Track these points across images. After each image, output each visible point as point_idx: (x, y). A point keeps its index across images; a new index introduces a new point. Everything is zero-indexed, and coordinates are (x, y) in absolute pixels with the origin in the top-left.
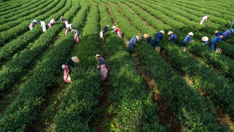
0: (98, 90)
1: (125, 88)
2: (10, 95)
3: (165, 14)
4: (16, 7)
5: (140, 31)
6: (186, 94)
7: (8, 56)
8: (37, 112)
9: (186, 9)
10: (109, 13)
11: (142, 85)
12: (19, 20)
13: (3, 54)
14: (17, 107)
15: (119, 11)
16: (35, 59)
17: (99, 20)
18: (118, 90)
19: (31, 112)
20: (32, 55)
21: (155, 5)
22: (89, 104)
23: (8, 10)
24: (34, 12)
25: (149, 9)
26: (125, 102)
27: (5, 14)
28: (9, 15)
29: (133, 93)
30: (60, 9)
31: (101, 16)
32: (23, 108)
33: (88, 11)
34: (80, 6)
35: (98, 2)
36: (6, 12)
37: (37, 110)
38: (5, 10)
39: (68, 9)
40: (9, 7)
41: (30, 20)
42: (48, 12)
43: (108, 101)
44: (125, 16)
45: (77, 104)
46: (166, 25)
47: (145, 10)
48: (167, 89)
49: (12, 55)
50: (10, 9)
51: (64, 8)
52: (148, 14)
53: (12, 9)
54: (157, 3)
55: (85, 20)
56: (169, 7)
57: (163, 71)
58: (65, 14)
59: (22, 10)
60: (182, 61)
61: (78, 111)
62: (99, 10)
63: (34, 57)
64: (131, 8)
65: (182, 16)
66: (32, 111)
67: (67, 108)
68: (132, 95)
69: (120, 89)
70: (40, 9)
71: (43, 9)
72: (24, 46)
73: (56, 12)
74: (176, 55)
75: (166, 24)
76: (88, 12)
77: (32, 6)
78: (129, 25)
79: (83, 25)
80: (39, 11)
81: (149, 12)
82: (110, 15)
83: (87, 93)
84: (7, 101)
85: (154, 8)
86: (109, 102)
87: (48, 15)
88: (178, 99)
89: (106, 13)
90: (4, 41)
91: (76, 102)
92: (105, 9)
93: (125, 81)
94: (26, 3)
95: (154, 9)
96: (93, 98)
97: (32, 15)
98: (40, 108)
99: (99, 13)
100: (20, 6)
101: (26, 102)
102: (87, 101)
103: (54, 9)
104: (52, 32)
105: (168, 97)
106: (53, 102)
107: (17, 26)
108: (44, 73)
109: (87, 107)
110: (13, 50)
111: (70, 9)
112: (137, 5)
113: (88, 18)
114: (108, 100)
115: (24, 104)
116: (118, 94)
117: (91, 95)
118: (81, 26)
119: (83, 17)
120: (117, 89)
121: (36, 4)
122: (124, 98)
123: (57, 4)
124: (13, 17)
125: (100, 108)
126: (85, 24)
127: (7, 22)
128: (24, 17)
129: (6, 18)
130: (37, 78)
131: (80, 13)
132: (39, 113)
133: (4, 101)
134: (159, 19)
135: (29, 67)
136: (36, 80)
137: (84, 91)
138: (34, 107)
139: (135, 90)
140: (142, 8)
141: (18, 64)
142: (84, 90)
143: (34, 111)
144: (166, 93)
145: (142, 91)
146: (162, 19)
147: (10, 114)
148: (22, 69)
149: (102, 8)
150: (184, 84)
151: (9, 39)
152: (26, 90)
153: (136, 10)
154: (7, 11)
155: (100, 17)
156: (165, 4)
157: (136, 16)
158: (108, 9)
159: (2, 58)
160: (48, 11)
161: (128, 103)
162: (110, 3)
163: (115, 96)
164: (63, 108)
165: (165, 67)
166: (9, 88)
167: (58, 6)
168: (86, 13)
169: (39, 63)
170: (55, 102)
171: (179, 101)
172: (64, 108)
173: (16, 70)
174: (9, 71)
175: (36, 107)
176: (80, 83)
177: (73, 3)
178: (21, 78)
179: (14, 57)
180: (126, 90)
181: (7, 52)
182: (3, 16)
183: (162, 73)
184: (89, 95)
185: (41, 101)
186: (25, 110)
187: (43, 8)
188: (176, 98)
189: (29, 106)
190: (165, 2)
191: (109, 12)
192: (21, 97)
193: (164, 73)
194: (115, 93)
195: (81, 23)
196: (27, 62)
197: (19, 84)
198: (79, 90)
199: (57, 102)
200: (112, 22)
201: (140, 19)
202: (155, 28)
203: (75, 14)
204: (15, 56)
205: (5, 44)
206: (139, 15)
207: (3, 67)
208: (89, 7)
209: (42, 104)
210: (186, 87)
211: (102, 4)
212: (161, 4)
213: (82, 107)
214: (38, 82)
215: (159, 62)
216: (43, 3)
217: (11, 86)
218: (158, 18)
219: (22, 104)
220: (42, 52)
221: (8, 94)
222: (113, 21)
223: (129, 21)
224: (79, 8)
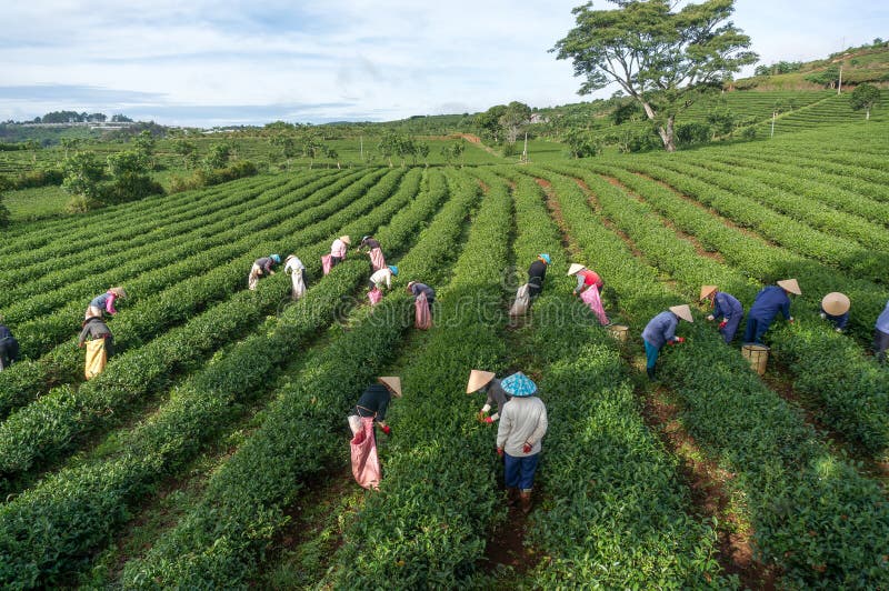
0: (486, 499)
1: (598, 499)
2: (177, 495)
3: (777, 210)
4: (241, 203)
5: (671, 274)
6: (879, 545)
7: (193, 357)
8: (255, 564)
9: (868, 186)
10: (550, 211)
11: (672, 490)
12: (245, 241)
13: (179, 349)
14: (191, 539)
15: (588, 203)
16: (279, 368)
17: (512, 236)
18: (569, 503)
19: (234, 562)
20: (269, 355)
21: (732, 178)
22: (448, 554)
23: (217, 210)
24: (293, 215)
25: (709, 191)
26: (597, 559)
27: (208, 223)
28: (218, 225)
29: (632, 520)
30: (378, 204)
31: (519, 223)
32: (211, 543)
33: (475, 206)
34: (448, 192)
35: (510, 175)
36: (208, 218)
37: (258, 557)
38: (209, 212)
39: (406, 203)
40: (220, 203)
41: (278, 239)
42: (338, 215)
43: (528, 546)
44: (609, 218)
45: (402, 549)
46: (780, 250)
47: (691, 196)
48: (787, 517)
49: (207, 353)
50: (222, 207)
51: (393, 201)
52: (704, 211)
53: (228, 207)
54: (738, 169)
55: (459, 238)
56: (791, 181)
57: (769, 435)
58: (394, 217)
59: (258, 210)
60: (856, 397)
61: (401, 575)
62: (513, 202)
63: (275, 365)
64: (633, 189)
65: (851, 212)
66: (238, 559)
67: (361, 558)
68: (625, 528)
69: (575, 501)
70: (315, 205)
71: (324, 206)
72: (248, 325)
73: (366, 214)
74: (826, 370)
75: (779, 245)
76: (472, 211)
77: (292, 195)
78: (623, 251)
79: (451, 253)
80: (312, 212)
81: (707, 204)
82: (553, 218)
83: (443, 508)
84: (166, 513)
85: (728, 189)
86: (531, 551)
87: (338, 224)
88: (843, 566)
89: (538, 212)
90: (189, 309)
91: (397, 538)
92: (536, 197)
93: (597, 470)
94: (274, 187)
95: (726, 192)
96: (468, 529)
97: (287, 225)
98: (268, 553)
99: (513, 211)
100: (253, 197)
101: (224, 523)
102: (441, 541)
103: (360, 205)
104: (343, 278)
105: (793, 556)
106: (319, 532)
107: (236, 260)
108: (301, 419)
109: (440, 563)
110: (213, 338)
111: (412, 202)
112: (657, 179)
113: (473, 232)
114: (528, 543)
115: (216, 531)
116: (567, 520)
117: (460, 516)
118: (445, 258)
119: (453, 228)
120: (566, 499)
121: (305, 190)
122: (590, 538)
123: (369, 186)
124: (229, 233)
125: (491, 575)
126: (458, 251)
127: (207, 247)
128: (262, 233)
129: (208, 235)
130: (273, 439)
131: (447, 217)
132: (262, 569)
133: (157, 515)
134: (751, 227)
135: (254, 399)
136: (268, 446)
137: (430, 498)
138: (248, 543)
139: (639, 508)
140: (677, 190)
141: (218, 386)
142: (431, 492)
143: (245, 561)
144: (780, 533)
145: (673, 518)
146: (761, 227)
147: (163, 562)
148: (231, 404)
149: (524, 195)
150: (868, 500)
151: (205, 302)
152: (231, 480)
153: (653, 197)
154: (215, 215)
155: (514, 224)
156: (772, 170)
157: (655, 219)
158: (545, 198)
159: (176, 363)
160: (338, 210)
161: (609, 564)
162: (554, 177)
163: (553, 529)
164: (347, 559)
165: (779, 419)
166: (179, 468)
167: (373, 193)
168: (465, 214)
169: (288, 385)
170: (326, 534)
171: (849, 577)
172: (353, 557)
173: (209, 404)
174: (188, 406)
175: (255, 546)
176: (422, 467)
177: (423, 183)
178: (224, 436)
179: (212, 362)
180: (600, 506)
181: (192, 344)
182: (200, 229)
183: (764, 447)
184: (450, 515)
185: (275, 524)
186: (215, 551)
187: (323, 202)
188: (832, 560)
189: (232, 538)
190: (774, 165)
191: (551, 206)
192: (210, 504)
193: (772, 447)
194: (553, 514)
195: (444, 247)
196: (251, 380)
197: (213, 455)
198: (413, 493)
199: (334, 533)
200: (558, 242)
201: (670, 230)
202: (734, 264)
203: (429, 218)
204: (218, 355)
205: (191, 318)
206: (664, 214)
207: (172, 393)
208: (479, 195)
209: (277, 537)
210: (882, 512)
211: (525, 180)
212: (757, 172)
213: (421, 563)
214: (276, 453)
215: (752, 397)
216: (325, 185)
217: (188, 461)
218: (744, 226)
219: (209, 529)
220: (303, 348)
221: (172, 489)
222: (562, 239)
223: (627, 236)
224: (445, 198)
